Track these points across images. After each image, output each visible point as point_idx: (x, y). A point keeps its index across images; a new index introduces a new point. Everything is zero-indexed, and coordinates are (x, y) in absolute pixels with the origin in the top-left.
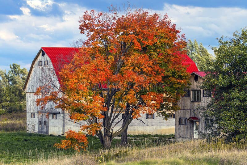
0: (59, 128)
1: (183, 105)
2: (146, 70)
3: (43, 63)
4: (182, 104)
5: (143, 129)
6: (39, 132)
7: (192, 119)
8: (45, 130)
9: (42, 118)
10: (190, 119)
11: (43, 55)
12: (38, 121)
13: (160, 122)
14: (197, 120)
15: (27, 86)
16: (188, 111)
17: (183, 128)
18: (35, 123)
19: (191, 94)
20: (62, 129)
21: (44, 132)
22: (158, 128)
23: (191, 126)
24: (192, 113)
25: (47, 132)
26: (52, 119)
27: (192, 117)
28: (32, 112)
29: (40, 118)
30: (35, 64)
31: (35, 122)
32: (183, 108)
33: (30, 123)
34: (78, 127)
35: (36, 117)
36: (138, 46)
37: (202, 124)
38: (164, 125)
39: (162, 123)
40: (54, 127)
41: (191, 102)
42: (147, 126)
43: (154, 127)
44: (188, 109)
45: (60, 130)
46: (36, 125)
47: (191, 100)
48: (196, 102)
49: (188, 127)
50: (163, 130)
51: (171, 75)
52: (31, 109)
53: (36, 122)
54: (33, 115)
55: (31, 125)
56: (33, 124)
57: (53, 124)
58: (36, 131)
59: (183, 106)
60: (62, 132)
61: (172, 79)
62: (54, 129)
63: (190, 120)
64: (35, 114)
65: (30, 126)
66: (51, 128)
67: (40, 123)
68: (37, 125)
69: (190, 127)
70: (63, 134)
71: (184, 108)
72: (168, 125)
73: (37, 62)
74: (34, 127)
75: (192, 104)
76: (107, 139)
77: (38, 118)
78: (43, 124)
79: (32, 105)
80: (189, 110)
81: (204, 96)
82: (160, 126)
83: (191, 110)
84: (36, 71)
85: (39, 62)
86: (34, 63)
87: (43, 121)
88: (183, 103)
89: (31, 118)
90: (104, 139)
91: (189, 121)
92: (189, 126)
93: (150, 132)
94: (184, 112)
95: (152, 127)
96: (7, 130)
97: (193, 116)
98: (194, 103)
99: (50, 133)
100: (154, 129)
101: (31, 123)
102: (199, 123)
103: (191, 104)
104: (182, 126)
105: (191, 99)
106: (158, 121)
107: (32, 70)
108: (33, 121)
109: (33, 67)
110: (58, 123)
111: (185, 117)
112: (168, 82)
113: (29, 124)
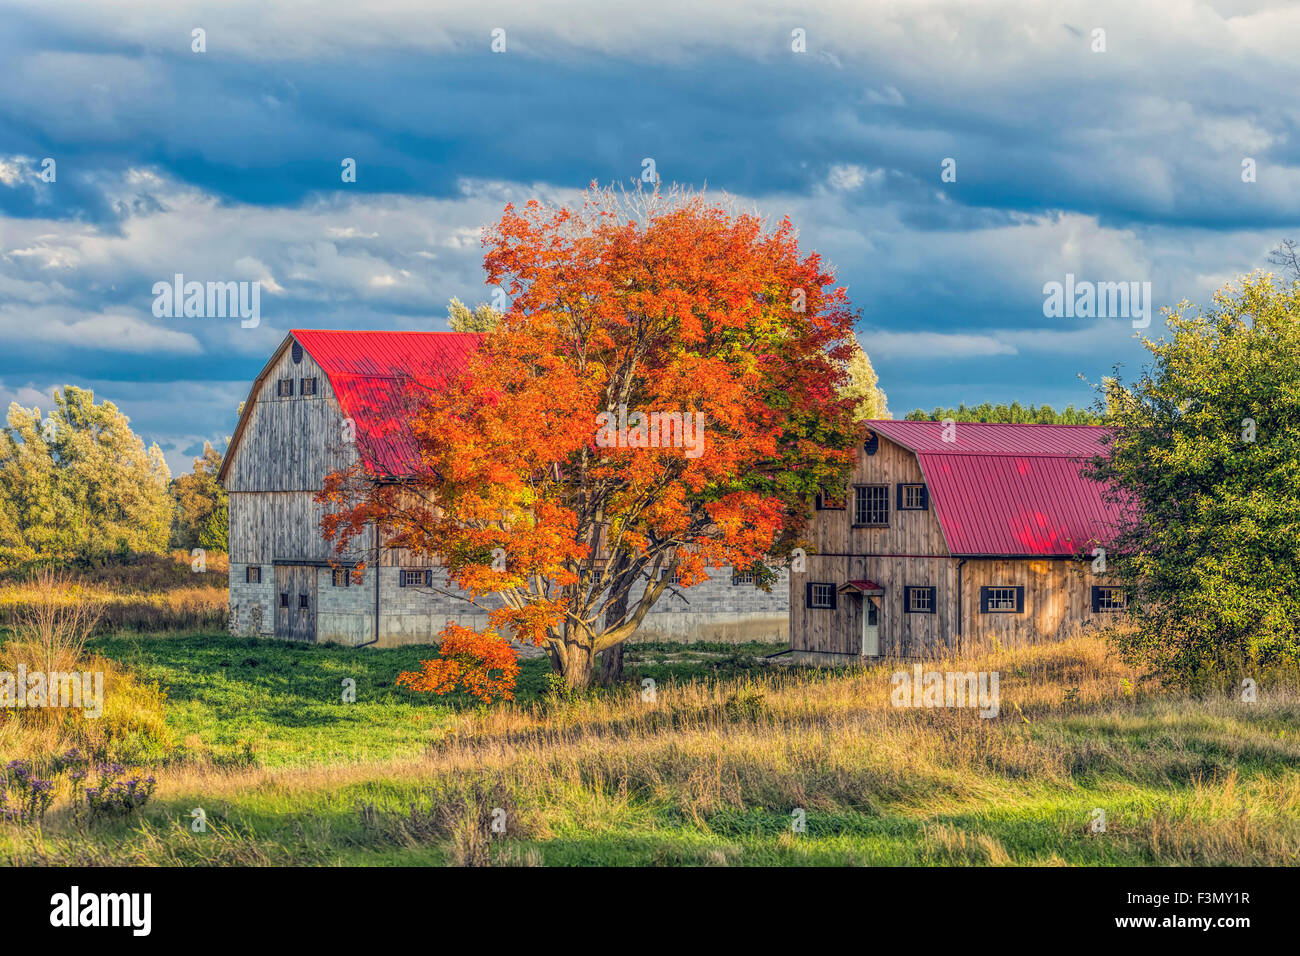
0: (360, 618)
1: (821, 537)
2: (723, 413)
3: (297, 388)
4: (816, 534)
5: (653, 623)
6: (279, 632)
7: (856, 589)
8: (302, 626)
9: (292, 582)
10: (849, 586)
11: (297, 358)
12: (276, 596)
13: (709, 599)
14: (877, 592)
15: (234, 469)
16: (840, 558)
17: (820, 618)
18: (263, 602)
19: (851, 501)
20: (368, 622)
21: (301, 635)
22: (705, 619)
23: (852, 613)
24: (856, 567)
25: (312, 634)
26: (330, 586)
27: (854, 579)
28: (251, 559)
29: (284, 582)
30: (262, 392)
31: (261, 596)
32: (820, 547)
33: (245, 599)
34: (425, 616)
35: (268, 580)
36: (693, 331)
37: (892, 606)
38: (723, 610)
39: (716, 604)
40: (337, 616)
41: (853, 527)
42: (665, 614)
43: (691, 616)
44: (841, 551)
45: (362, 626)
46: (266, 608)
47: (851, 522)
48: (871, 527)
49: (838, 617)
50: (722, 626)
51: (803, 432)
52: (246, 551)
53: (266, 596)
54: (253, 574)
55: (246, 607)
56: (256, 605)
57: (335, 605)
58: (265, 632)
59: (820, 541)
60: (369, 634)
61: (810, 449)
62: (337, 623)
63: (848, 590)
64: (265, 567)
65: (243, 612)
66: (325, 618)
67: (284, 600)
68: (271, 608)
69: (849, 616)
70: (374, 639)
71: (824, 548)
72: (739, 610)
73: (270, 385)
74: (257, 615)
75: (855, 533)
76: (577, 658)
77: (276, 581)
78: (295, 606)
79: (250, 535)
80: (844, 555)
81: (899, 507)
82: (711, 612)
83: (850, 555)
84: (268, 416)
85: (280, 381)
86: (261, 387)
87: (296, 593)
88: (820, 530)
89: (248, 581)
90: (565, 658)
91: (848, 593)
92: (843, 613)
93: (678, 632)
94: (824, 563)
95: (683, 614)
96: (140, 626)
97: (860, 577)
98: (864, 530)
99: (322, 637)
100: (691, 621)
101: (248, 601)
102: (883, 601)
103: (851, 533)
104: (816, 612)
105: (850, 516)
106: (703, 593)
107: (254, 413)
108: (256, 595)
109: (255, 400)
110: (356, 601)
111: (829, 582)
112: (793, 457)
113: (237, 607)
